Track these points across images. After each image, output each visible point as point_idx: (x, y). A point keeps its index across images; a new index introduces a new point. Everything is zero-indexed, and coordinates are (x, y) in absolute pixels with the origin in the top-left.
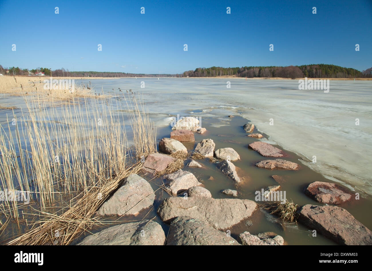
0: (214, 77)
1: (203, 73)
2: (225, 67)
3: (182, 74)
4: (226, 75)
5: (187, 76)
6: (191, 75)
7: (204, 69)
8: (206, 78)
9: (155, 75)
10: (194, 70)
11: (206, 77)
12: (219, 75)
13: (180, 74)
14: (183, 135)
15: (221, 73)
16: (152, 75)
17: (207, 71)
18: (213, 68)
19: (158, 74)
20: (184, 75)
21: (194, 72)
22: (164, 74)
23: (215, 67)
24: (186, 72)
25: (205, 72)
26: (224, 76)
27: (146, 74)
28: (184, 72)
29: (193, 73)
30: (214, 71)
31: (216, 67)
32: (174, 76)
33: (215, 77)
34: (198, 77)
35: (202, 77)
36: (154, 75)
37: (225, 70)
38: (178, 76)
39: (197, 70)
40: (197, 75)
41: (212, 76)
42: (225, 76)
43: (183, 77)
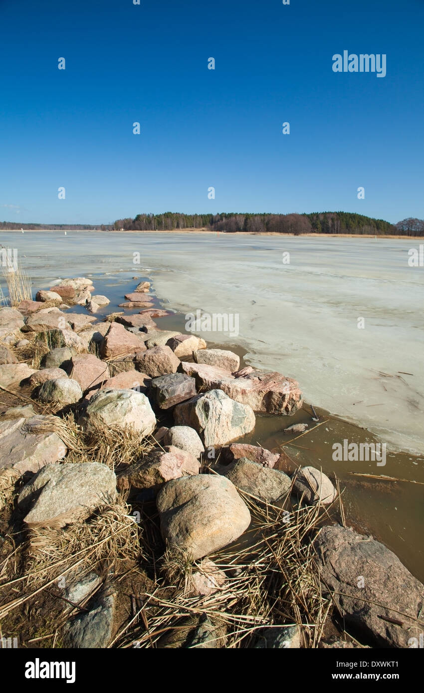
0: (169, 231)
1: (150, 222)
2: (189, 214)
3: (111, 224)
4: (190, 227)
5: (121, 228)
6: (128, 226)
7: (151, 216)
8: (155, 231)
9: (62, 227)
10: (134, 217)
11: (155, 230)
12: (178, 227)
13: (108, 224)
15: (181, 223)
16: (55, 225)
17: (156, 221)
18: (168, 215)
19: (67, 224)
20: (116, 226)
21: (134, 221)
22: (77, 225)
23: (170, 213)
24: (118, 221)
25: (153, 222)
26: (187, 229)
27: (42, 223)
28: (114, 221)
29: (132, 224)
30: (169, 221)
31: (172, 212)
32: (97, 228)
33: (172, 230)
34: (141, 230)
35: (148, 231)
36: (58, 225)
37: (188, 218)
38: (103, 228)
39: (138, 217)
40: (138, 226)
41: (167, 228)
42: (189, 229)
43: (113, 230)
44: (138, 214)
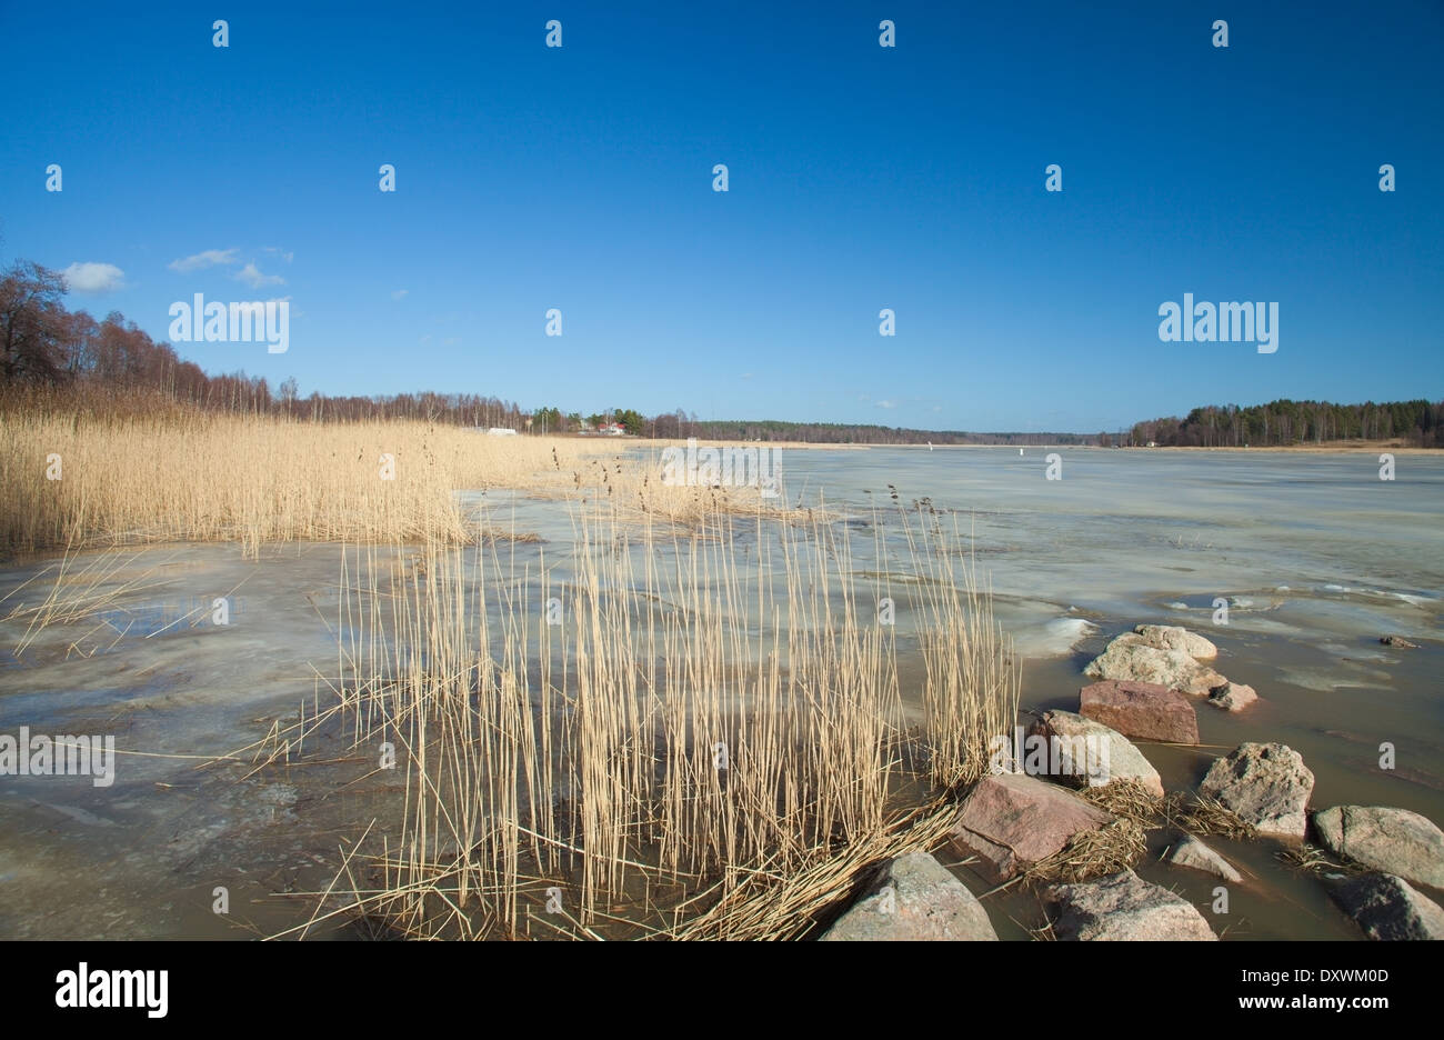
0: (1280, 449)
1: (1228, 427)
2: (1345, 402)
3: (1123, 432)
4: (1351, 437)
5: (1149, 440)
6: (1168, 436)
7: (1232, 410)
8: (1241, 449)
9: (1010, 438)
10: (1183, 414)
11: (1241, 444)
12: (1310, 436)
13: (1117, 432)
14: (1141, 706)
15: (1321, 426)
16: (996, 435)
17: (1245, 423)
18: (1279, 408)
19: (1022, 432)
20: (1137, 437)
21: (1184, 425)
22: (1045, 434)
23: (1288, 402)
24: (1143, 424)
25: (1235, 426)
26: (1340, 442)
27: (970, 431)
28: (1133, 425)
29: (1177, 431)
30: (1283, 422)
31: (1294, 400)
32: (1087, 440)
33: (1291, 445)
34: (1202, 445)
35: (1219, 448)
36: (1002, 435)
37: (1344, 415)
38: (1105, 440)
39: (1196, 416)
40: (1195, 436)
41: (1275, 440)
42: (1346, 442)
43: (1129, 445)
44: (1197, 407)
